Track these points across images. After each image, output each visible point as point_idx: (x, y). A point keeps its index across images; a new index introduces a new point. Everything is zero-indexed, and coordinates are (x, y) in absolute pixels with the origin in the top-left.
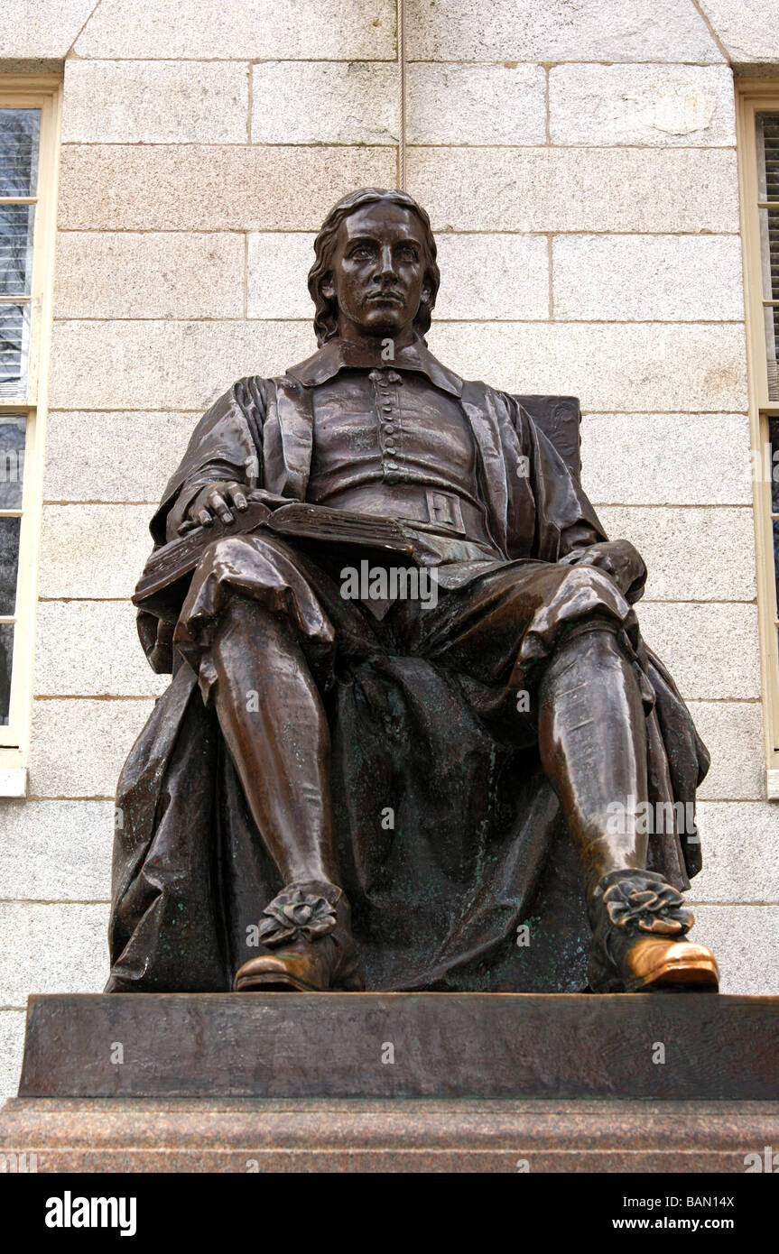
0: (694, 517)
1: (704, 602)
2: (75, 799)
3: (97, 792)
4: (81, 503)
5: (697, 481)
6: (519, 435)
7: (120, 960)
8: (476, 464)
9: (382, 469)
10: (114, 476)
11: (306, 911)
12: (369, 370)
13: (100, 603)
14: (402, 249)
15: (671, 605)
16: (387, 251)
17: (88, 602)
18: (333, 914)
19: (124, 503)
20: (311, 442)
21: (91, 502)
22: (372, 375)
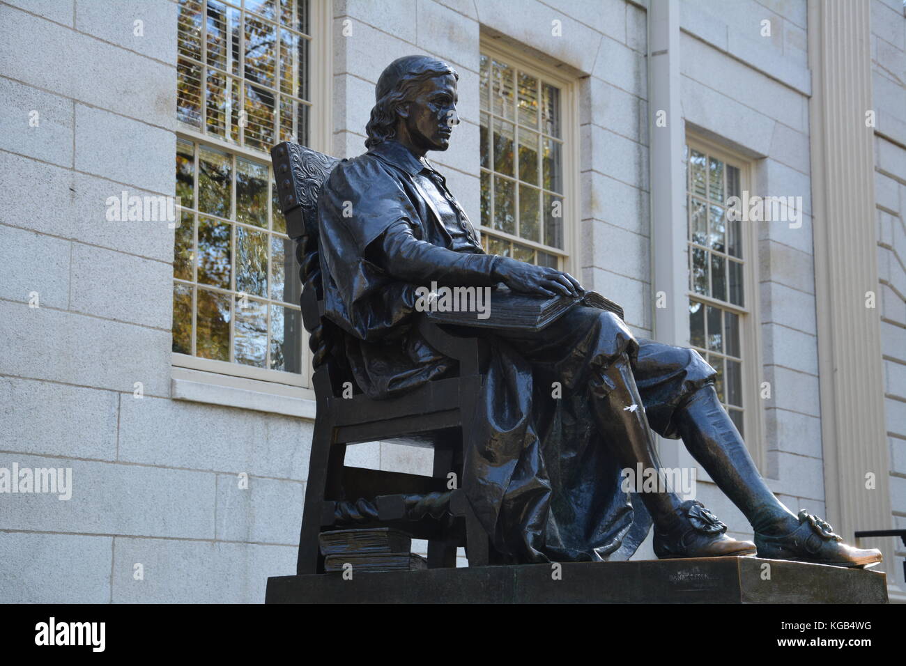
1: (148, 259)
15: (131, 257)
22: (433, 175)
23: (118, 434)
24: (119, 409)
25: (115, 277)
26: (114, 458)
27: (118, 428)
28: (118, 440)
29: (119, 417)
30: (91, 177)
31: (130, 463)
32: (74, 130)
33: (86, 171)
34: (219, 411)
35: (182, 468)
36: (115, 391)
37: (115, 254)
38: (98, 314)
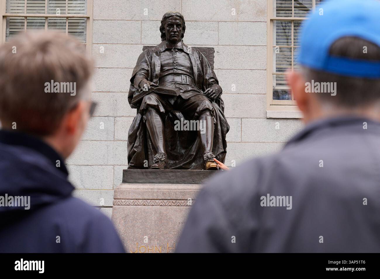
0: (252, 48)
1: (254, 70)
2: (102, 116)
3: (108, 115)
4: (102, 44)
5: (253, 39)
6: (200, 61)
7: (130, 162)
8: (191, 68)
9: (174, 71)
10: (110, 37)
11: (161, 157)
12: (172, 49)
13: (107, 69)
14: (178, 25)
15: (245, 70)
16: (175, 26)
17: (104, 69)
18: (165, 158)
19: (112, 44)
20: (160, 66)
21: (104, 43)
22: (172, 50)
23: (241, 133)
24: (241, 124)
25: (238, 79)
26: (240, 141)
27: (241, 131)
28: (241, 135)
29: (241, 127)
30: (226, 46)
31: (248, 142)
32: (218, 32)
33: (224, 45)
34: (291, 120)
35: (273, 142)
36: (239, 118)
37: (238, 71)
38: (230, 92)
